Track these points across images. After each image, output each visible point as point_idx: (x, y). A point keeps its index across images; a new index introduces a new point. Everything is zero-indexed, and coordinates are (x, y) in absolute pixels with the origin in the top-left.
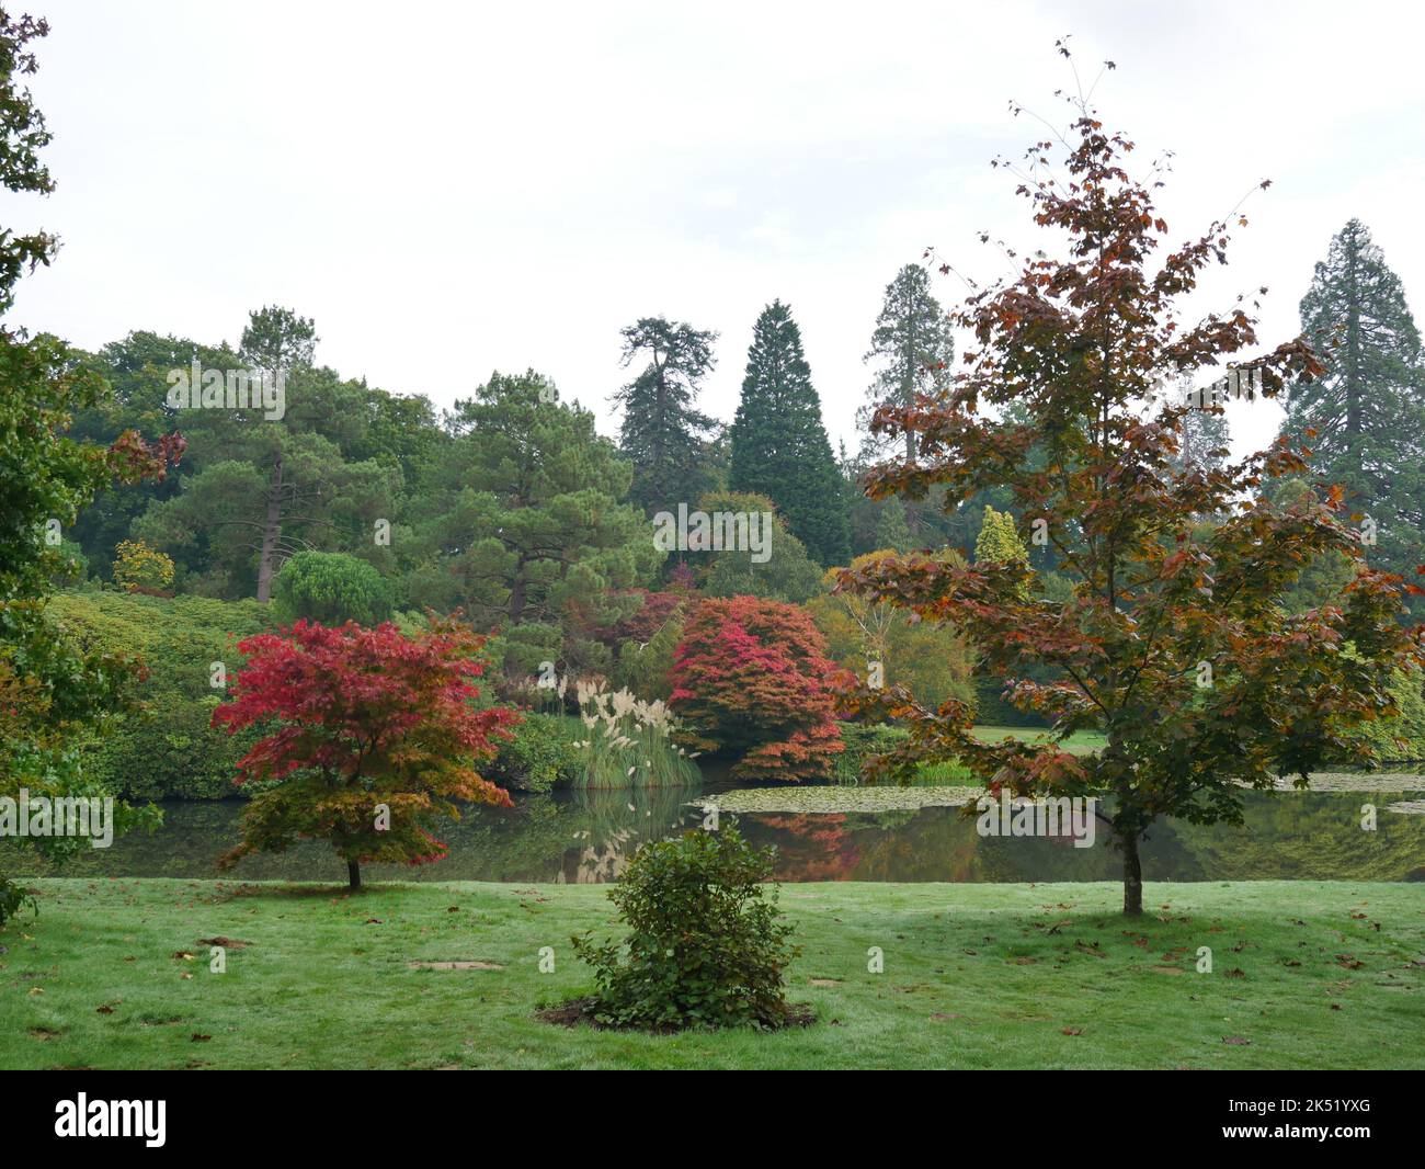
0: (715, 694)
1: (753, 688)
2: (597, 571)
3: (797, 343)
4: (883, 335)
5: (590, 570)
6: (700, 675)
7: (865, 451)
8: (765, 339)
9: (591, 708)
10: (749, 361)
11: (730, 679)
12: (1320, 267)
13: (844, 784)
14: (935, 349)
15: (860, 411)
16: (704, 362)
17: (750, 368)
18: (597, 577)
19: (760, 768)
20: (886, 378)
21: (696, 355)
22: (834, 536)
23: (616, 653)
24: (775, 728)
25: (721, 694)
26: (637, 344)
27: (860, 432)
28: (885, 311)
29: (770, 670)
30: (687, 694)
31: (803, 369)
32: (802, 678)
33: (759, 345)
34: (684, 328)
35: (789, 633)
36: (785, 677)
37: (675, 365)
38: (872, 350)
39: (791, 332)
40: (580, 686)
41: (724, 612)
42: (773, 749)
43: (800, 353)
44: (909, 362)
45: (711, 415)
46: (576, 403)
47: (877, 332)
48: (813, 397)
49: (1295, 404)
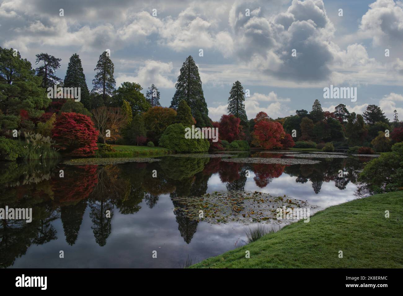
0: (65, 135)
1: (76, 134)
2: (32, 102)
3: (80, 63)
4: (99, 65)
5: (30, 102)
6: (61, 130)
7: (94, 89)
8: (73, 62)
9: (29, 138)
10: (68, 66)
11: (70, 132)
12: (184, 63)
13: (97, 157)
14: (110, 69)
15: (93, 80)
16: (57, 65)
17: (68, 68)
18: (32, 104)
19: (77, 154)
20: (99, 74)
21: (55, 63)
22: (88, 105)
23: (36, 125)
24: (82, 144)
25: (67, 135)
26: (40, 59)
27: (93, 85)
28: (99, 61)
29: (81, 130)
30: (57, 135)
31: (82, 69)
32: (88, 132)
33: (71, 63)
34: (53, 57)
35: (85, 121)
36: (85, 131)
37: (50, 65)
38: (96, 68)
39: (79, 61)
40: (25, 133)
41: (68, 116)
42: (80, 149)
43: (81, 66)
44: (105, 71)
45: (59, 77)
46: (26, 60)
47: (98, 64)
48: (83, 76)
49: (178, 88)
